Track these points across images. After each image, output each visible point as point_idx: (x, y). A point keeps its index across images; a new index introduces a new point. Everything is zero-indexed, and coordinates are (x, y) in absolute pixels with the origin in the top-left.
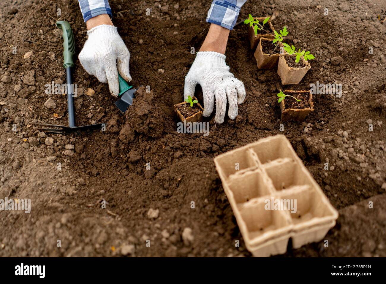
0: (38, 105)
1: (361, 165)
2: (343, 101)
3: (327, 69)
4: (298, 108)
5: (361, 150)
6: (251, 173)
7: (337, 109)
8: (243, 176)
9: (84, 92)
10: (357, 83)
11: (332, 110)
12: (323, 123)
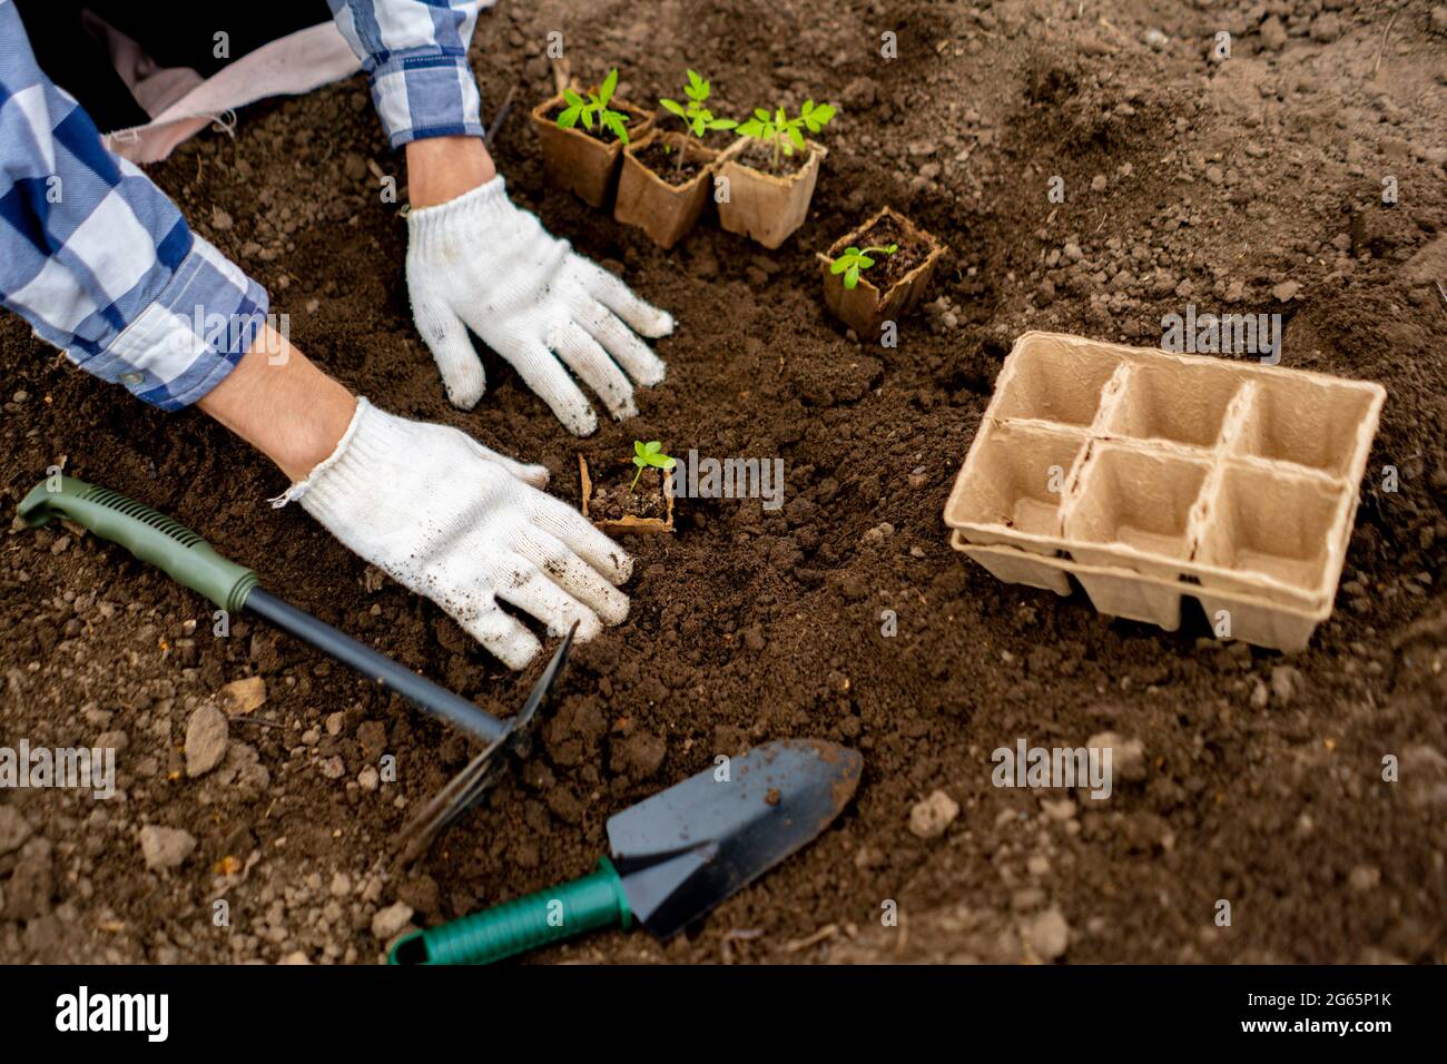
0: (124, 887)
1: (1180, 291)
2: (977, 183)
3: (852, 130)
4: (908, 269)
5: (1141, 262)
6: (1090, 467)
7: (981, 212)
8: (1084, 488)
9: (227, 716)
10: (971, 115)
11: (968, 224)
12: (973, 271)
